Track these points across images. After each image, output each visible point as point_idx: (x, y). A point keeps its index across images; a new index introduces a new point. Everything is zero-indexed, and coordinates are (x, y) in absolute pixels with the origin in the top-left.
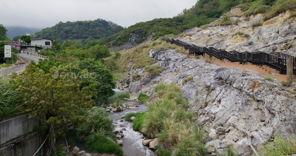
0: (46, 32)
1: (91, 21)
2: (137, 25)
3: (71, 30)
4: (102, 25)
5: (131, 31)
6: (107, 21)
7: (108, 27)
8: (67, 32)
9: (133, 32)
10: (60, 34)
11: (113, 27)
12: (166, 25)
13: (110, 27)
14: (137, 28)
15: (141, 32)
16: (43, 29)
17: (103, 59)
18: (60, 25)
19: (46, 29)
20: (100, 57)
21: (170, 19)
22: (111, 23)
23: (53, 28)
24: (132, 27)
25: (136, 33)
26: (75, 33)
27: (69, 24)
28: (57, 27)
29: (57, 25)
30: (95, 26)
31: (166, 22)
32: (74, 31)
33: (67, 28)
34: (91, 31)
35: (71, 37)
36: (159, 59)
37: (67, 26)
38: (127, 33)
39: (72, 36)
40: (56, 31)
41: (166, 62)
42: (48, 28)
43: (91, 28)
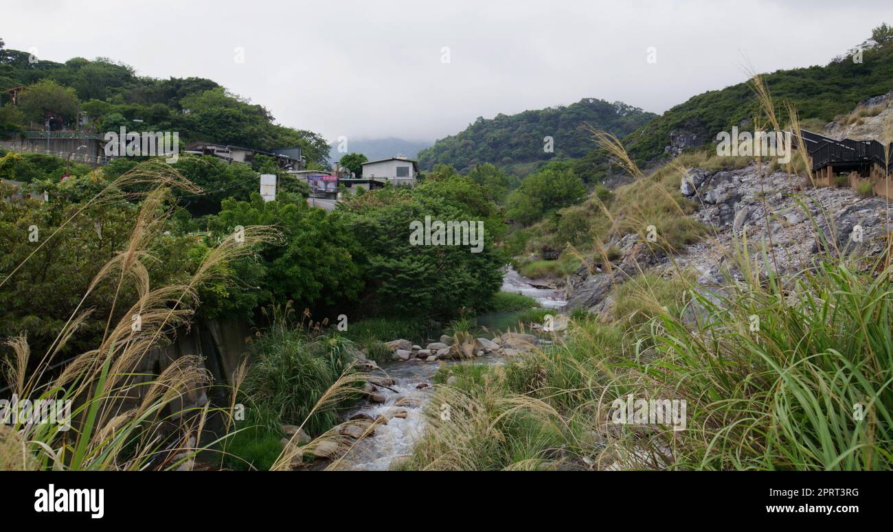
0: (445, 149)
1: (563, 108)
2: (695, 102)
3: (508, 138)
4: (595, 115)
5: (670, 123)
6: (611, 101)
7: (614, 121)
8: (495, 144)
9: (679, 126)
10: (477, 152)
11: (630, 120)
12: (799, 90)
13: (621, 120)
14: (694, 112)
15: (704, 123)
16: (438, 142)
17: (560, 212)
18: (481, 127)
19: (443, 140)
20: (553, 206)
21: (817, 68)
22: (624, 107)
23: (463, 136)
24: (677, 109)
25: (687, 128)
26: (517, 145)
27: (502, 121)
28: (471, 134)
29: (472, 128)
30: (574, 119)
31: (799, 81)
32: (514, 141)
33: (497, 134)
34: (563, 137)
35: (506, 159)
36: (708, 198)
37: (497, 127)
38: (660, 131)
39: (509, 155)
40: (467, 145)
41: (725, 207)
42: (449, 137)
43: (565, 127)
